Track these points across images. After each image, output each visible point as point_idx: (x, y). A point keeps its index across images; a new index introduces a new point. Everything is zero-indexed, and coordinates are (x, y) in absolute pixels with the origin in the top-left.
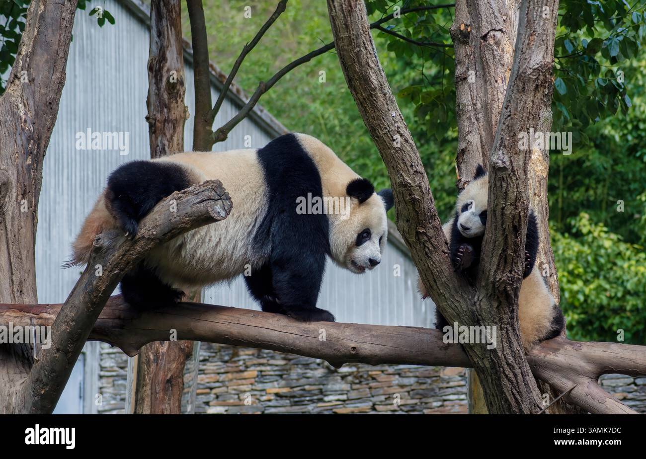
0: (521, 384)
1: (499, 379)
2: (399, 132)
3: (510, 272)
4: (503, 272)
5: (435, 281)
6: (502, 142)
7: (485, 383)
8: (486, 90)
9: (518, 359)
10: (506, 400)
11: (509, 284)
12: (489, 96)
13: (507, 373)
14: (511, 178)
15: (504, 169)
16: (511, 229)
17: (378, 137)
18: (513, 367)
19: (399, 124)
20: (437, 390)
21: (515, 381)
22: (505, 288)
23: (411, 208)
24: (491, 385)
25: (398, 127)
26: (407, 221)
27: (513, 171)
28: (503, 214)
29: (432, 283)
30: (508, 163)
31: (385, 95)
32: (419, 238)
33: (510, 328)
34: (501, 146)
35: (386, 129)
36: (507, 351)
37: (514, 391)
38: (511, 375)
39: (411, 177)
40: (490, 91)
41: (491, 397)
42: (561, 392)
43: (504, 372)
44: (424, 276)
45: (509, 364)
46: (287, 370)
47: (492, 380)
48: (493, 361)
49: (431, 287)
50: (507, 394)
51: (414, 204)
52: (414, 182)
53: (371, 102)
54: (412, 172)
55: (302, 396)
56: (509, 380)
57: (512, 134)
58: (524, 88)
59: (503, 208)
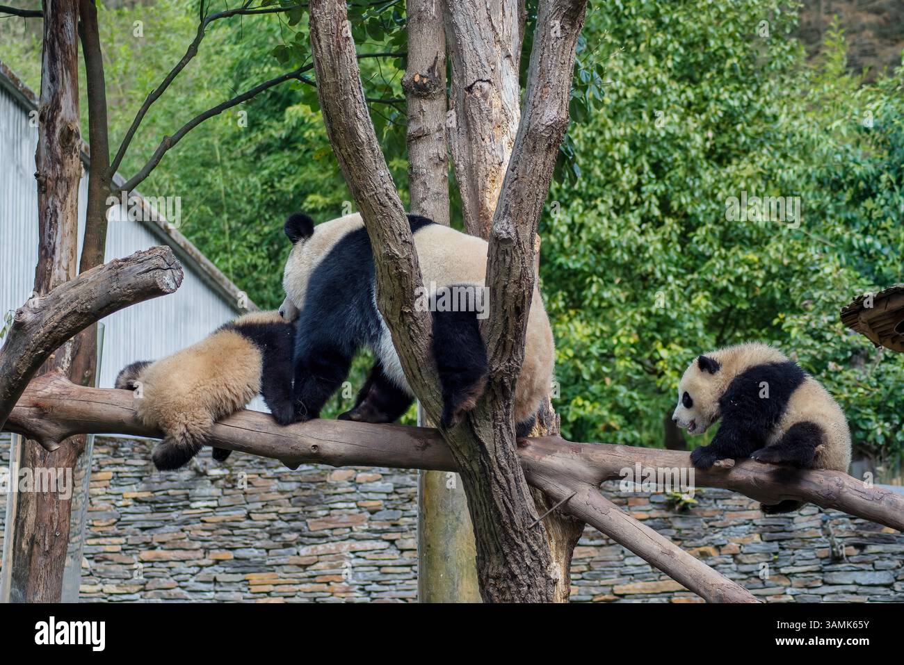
0: (514, 491)
1: (489, 485)
2: (387, 195)
3: (509, 361)
4: (500, 361)
5: (420, 371)
6: (506, 210)
7: (471, 489)
8: (471, 149)
9: (511, 461)
10: (496, 509)
11: (507, 375)
12: (475, 156)
13: (498, 478)
14: (516, 251)
15: (509, 240)
16: (513, 310)
17: (362, 199)
18: (506, 471)
19: (388, 185)
20: (323, 497)
21: (507, 488)
22: (502, 379)
23: (397, 283)
24: (478, 493)
25: (387, 189)
26: (391, 299)
27: (519, 243)
28: (504, 294)
29: (416, 372)
30: (513, 234)
31: (373, 151)
32: (403, 320)
33: (504, 426)
34: (505, 213)
35: (373, 190)
36: (500, 453)
37: (506, 498)
38: (503, 481)
39: (400, 247)
40: (475, 150)
41: (478, 506)
42: (558, 501)
43: (495, 478)
44: (406, 364)
45: (501, 468)
46: (147, 472)
47: (480, 486)
48: (482, 463)
49: (414, 376)
50: (497, 502)
51: (400, 280)
52: (403, 253)
53: (357, 158)
54: (400, 242)
55: (165, 501)
56: (501, 486)
57: (519, 200)
58: (534, 147)
59: (505, 287)
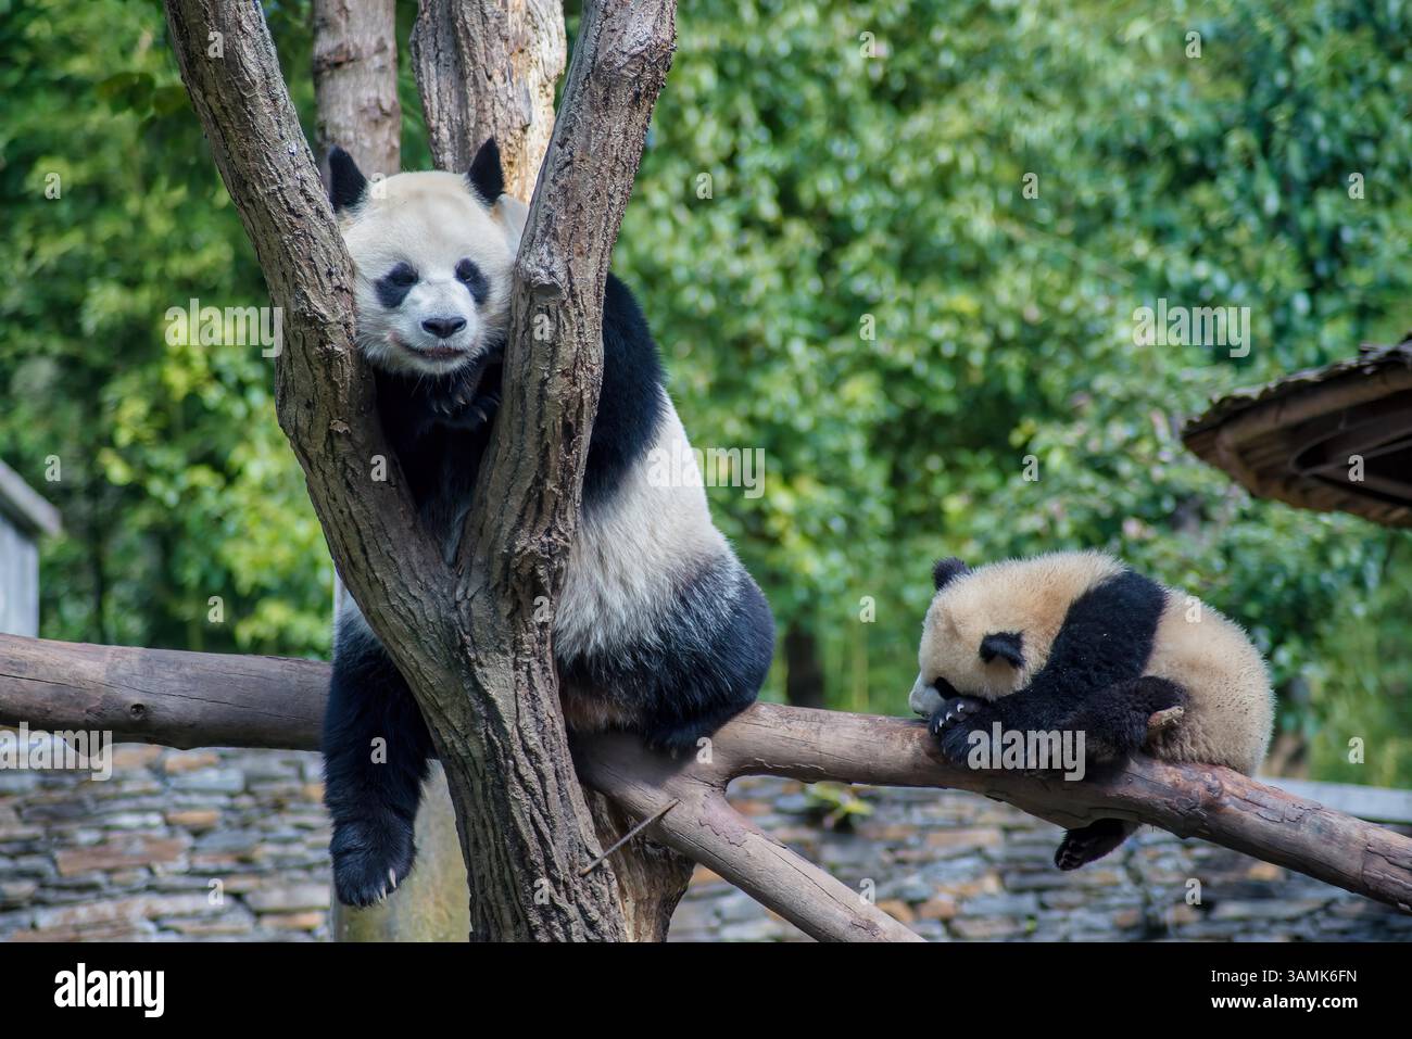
0: (554, 797)
1: (503, 785)
2: (303, 192)
3: (548, 533)
4: (532, 532)
5: (364, 551)
6: (549, 225)
7: (464, 793)
8: (463, 102)
9: (549, 737)
10: (517, 834)
11: (544, 561)
12: (472, 111)
13: (523, 771)
14: (567, 312)
15: (553, 289)
16: (559, 431)
17: (251, 201)
18: (538, 757)
19: (305, 173)
20: (91, 805)
21: (539, 791)
22: (534, 570)
23: (321, 374)
24: (480, 801)
25: (303, 181)
26: (309, 405)
27: (573, 294)
28: (542, 396)
29: (357, 553)
30: (562, 276)
31: (274, 101)
32: (333, 447)
33: (536, 666)
34: (545, 233)
35: (274, 182)
36: (527, 720)
37: (536, 813)
38: (531, 776)
39: (328, 301)
40: (472, 100)
41: (478, 828)
42: (641, 818)
43: (516, 770)
44: (336, 537)
45: (528, 751)
47: (485, 786)
48: (490, 741)
49: (353, 564)
50: (519, 820)
51: (328, 366)
52: (334, 311)
53: (240, 116)
54: (329, 290)
56: (527, 788)
57: (573, 206)
58: (606, 99)
59: (544, 382)
